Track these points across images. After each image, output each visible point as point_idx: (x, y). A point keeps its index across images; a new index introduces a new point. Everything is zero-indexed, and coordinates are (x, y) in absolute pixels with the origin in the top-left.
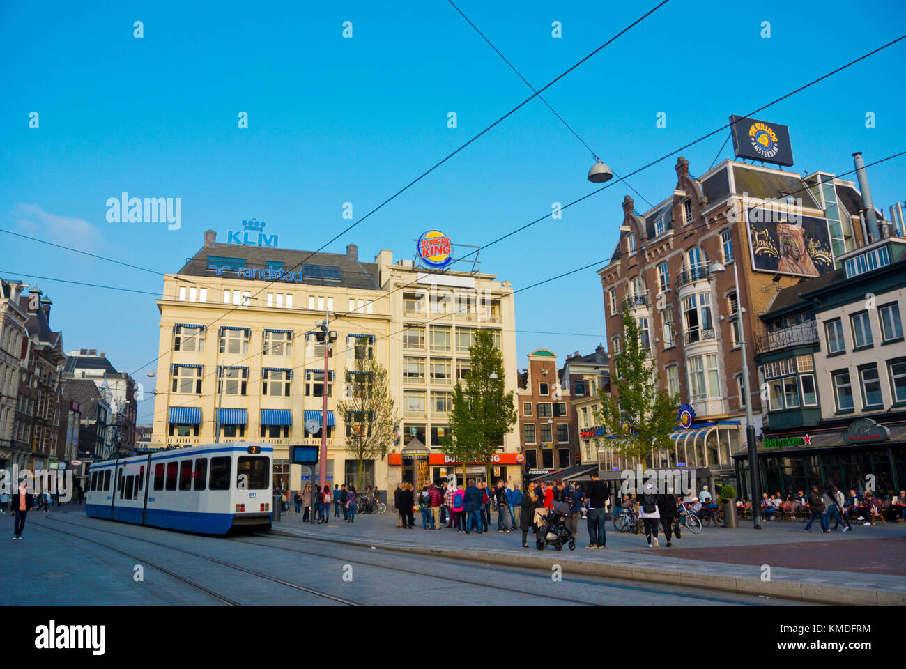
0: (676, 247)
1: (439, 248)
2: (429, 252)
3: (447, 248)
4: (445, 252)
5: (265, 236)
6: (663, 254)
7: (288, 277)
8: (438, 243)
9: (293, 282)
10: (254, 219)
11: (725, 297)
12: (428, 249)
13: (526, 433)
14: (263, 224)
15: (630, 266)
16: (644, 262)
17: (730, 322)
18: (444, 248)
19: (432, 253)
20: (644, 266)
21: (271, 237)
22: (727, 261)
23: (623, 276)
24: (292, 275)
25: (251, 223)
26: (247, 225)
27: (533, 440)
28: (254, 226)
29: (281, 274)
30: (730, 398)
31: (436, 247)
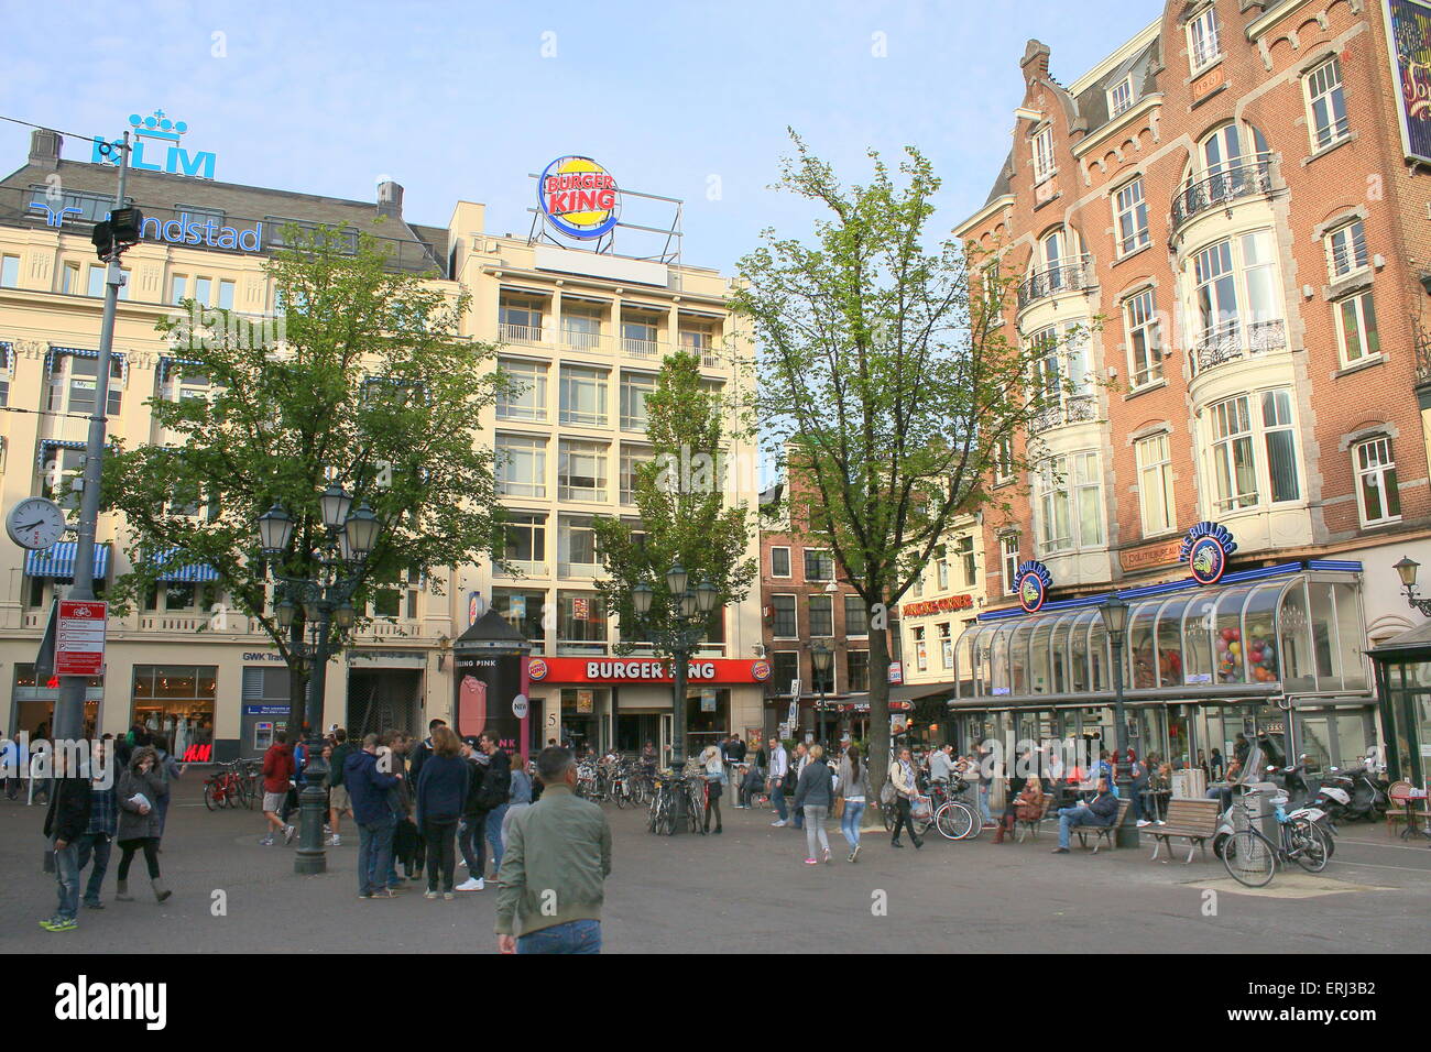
0: (1170, 135)
1: (589, 196)
2: (566, 203)
3: (605, 198)
4: (603, 206)
5: (184, 153)
6: (1130, 159)
7: (226, 242)
8: (587, 185)
9: (238, 251)
10: (159, 113)
11: (1316, 237)
12: (565, 195)
13: (776, 615)
14: (182, 127)
15: (1039, 204)
16: (1076, 190)
17: (1332, 300)
18: (601, 195)
19: (572, 207)
20: (1078, 196)
21: (200, 156)
22: (1321, 145)
23: (1020, 231)
24: (235, 235)
25: (150, 121)
26: (143, 127)
27: (790, 631)
28: (159, 129)
29: (210, 233)
30: (1327, 502)
31: (583, 195)
